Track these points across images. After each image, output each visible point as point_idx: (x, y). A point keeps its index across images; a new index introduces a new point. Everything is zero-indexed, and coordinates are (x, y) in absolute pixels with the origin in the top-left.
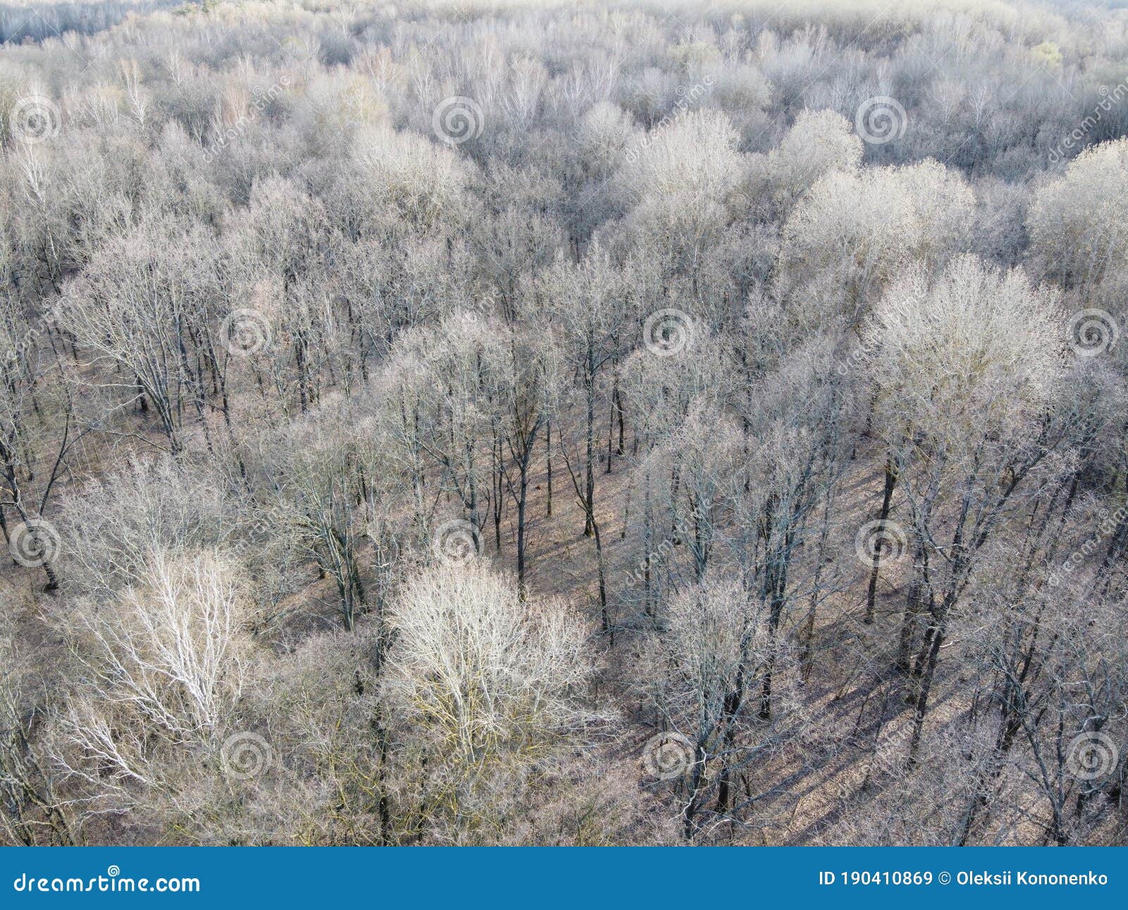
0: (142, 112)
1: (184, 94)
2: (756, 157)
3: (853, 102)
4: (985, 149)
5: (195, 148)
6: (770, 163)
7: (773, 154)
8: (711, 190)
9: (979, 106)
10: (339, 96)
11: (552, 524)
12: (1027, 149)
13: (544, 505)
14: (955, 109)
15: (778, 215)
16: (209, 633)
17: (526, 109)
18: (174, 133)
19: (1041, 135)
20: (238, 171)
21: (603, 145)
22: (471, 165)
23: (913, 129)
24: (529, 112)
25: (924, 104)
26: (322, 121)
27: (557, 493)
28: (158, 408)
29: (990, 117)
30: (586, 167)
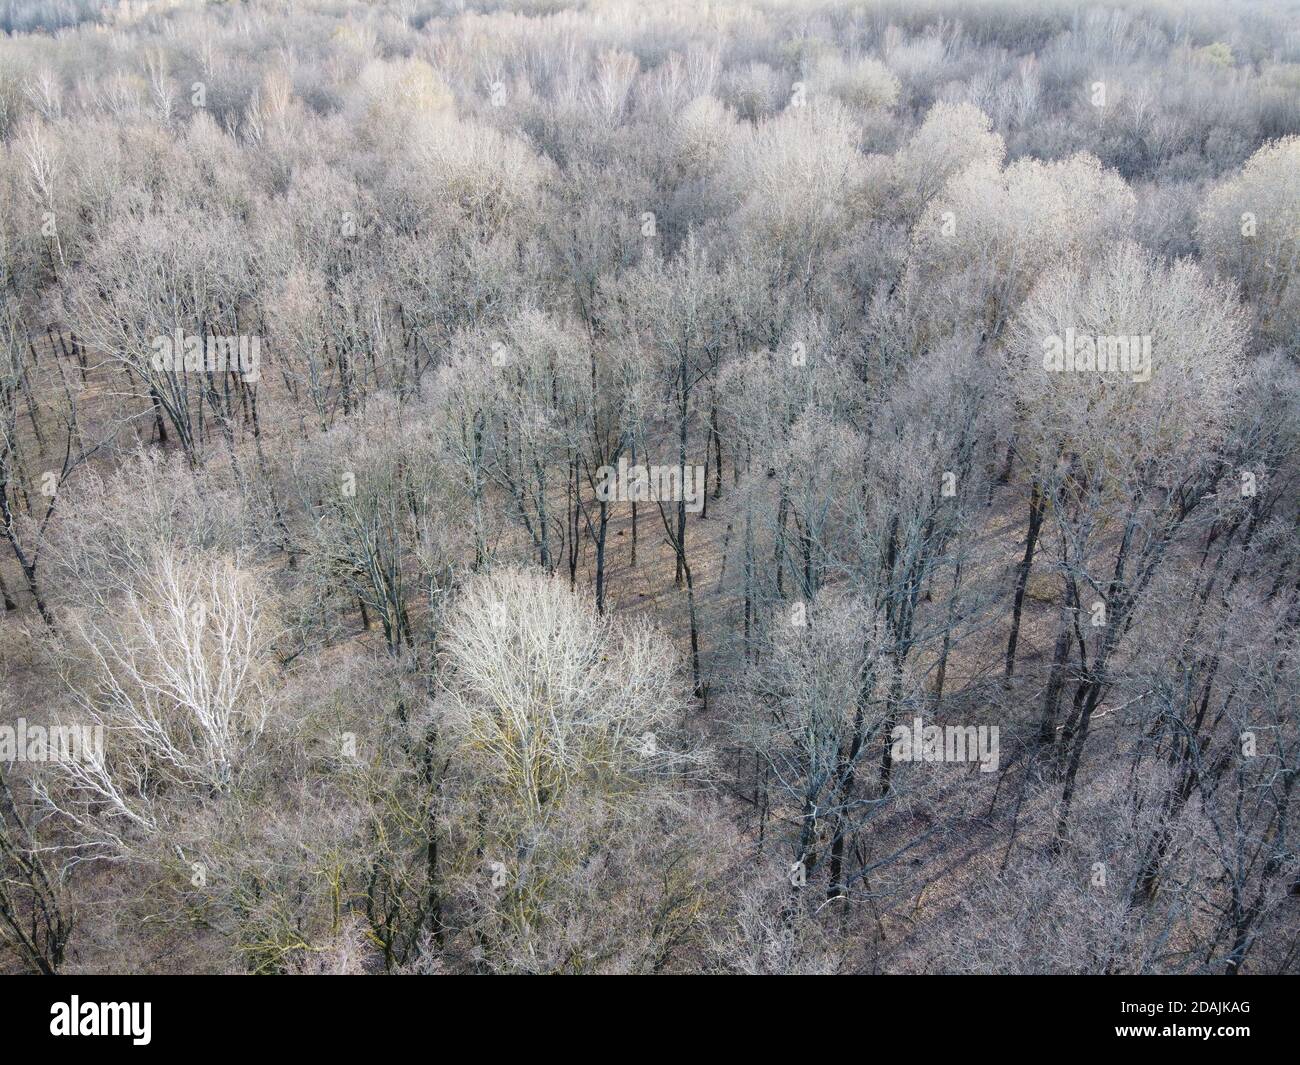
0: (167, 105)
1: (217, 86)
2: (879, 160)
3: (993, 105)
4: (1145, 157)
5: (228, 143)
6: (897, 165)
7: (900, 156)
8: (827, 190)
9: (1139, 108)
10: (397, 87)
11: (636, 575)
12: (1196, 156)
13: (628, 553)
14: (1111, 112)
15: (906, 218)
16: (225, 651)
17: (613, 107)
18: (203, 126)
19: (1210, 142)
20: (275, 164)
21: (703, 146)
22: (548, 163)
23: (1063, 133)
24: (617, 111)
25: (1076, 105)
26: (375, 114)
27: (643, 539)
28: (176, 424)
29: (1152, 120)
30: (681, 169)
